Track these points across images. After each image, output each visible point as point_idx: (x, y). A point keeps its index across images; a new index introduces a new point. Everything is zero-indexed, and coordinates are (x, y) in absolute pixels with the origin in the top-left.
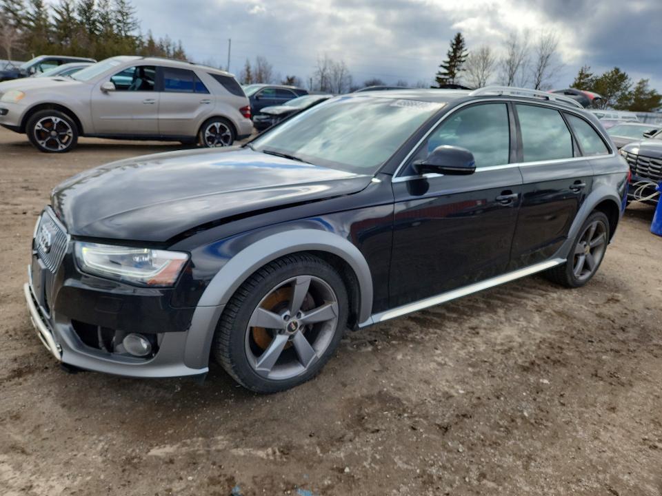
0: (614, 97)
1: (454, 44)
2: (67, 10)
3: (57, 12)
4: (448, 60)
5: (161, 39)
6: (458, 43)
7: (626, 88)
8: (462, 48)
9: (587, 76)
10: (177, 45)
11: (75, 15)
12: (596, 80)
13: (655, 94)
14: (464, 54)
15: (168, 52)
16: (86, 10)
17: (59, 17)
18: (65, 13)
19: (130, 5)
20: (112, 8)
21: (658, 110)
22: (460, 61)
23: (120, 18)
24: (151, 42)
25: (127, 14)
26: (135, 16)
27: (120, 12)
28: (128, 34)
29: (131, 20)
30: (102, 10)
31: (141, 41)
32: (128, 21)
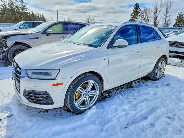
2: (5, 5)
3: (1, 6)
5: (36, 13)
8: (138, 8)
10: (42, 15)
11: (7, 7)
15: (39, 17)
16: (11, 5)
17: (2, 8)
18: (4, 6)
19: (25, 2)
22: (138, 13)
23: (23, 7)
24: (33, 14)
25: (24, 6)
27: (22, 5)
28: (25, 12)
29: (26, 7)
30: (16, 5)
31: (30, 14)
32: (25, 8)
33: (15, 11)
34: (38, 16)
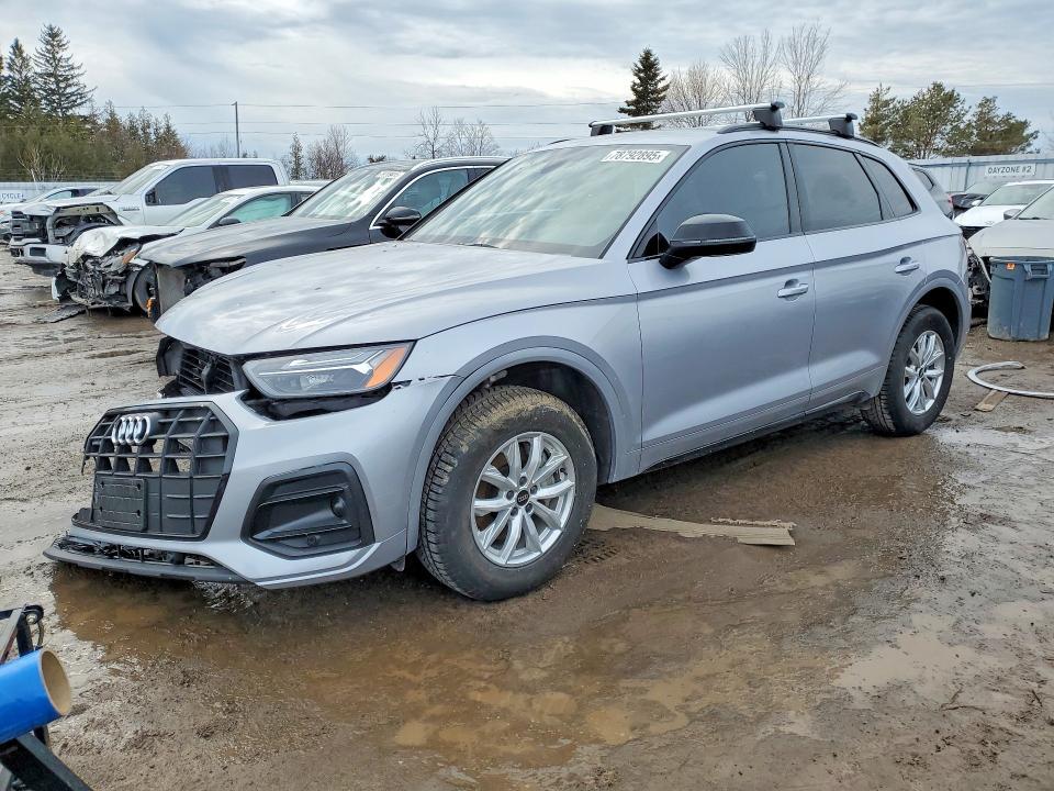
0: (939, 136)
1: (640, 71)
4: (633, 97)
5: (130, 116)
6: (648, 68)
7: (959, 118)
8: (656, 75)
9: (887, 103)
10: (163, 123)
12: (903, 107)
13: (1012, 121)
14: (660, 86)
15: (147, 139)
19: (70, 62)
20: (39, 70)
21: (1023, 150)
22: (656, 100)
23: (54, 87)
24: (113, 122)
25: (66, 79)
26: (82, 80)
27: (52, 75)
28: (70, 112)
29: (73, 89)
30: (17, 76)
31: (94, 123)
32: (69, 90)
33: (11, 112)
34: (140, 132)
